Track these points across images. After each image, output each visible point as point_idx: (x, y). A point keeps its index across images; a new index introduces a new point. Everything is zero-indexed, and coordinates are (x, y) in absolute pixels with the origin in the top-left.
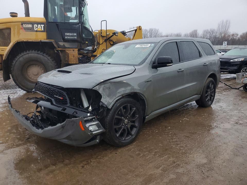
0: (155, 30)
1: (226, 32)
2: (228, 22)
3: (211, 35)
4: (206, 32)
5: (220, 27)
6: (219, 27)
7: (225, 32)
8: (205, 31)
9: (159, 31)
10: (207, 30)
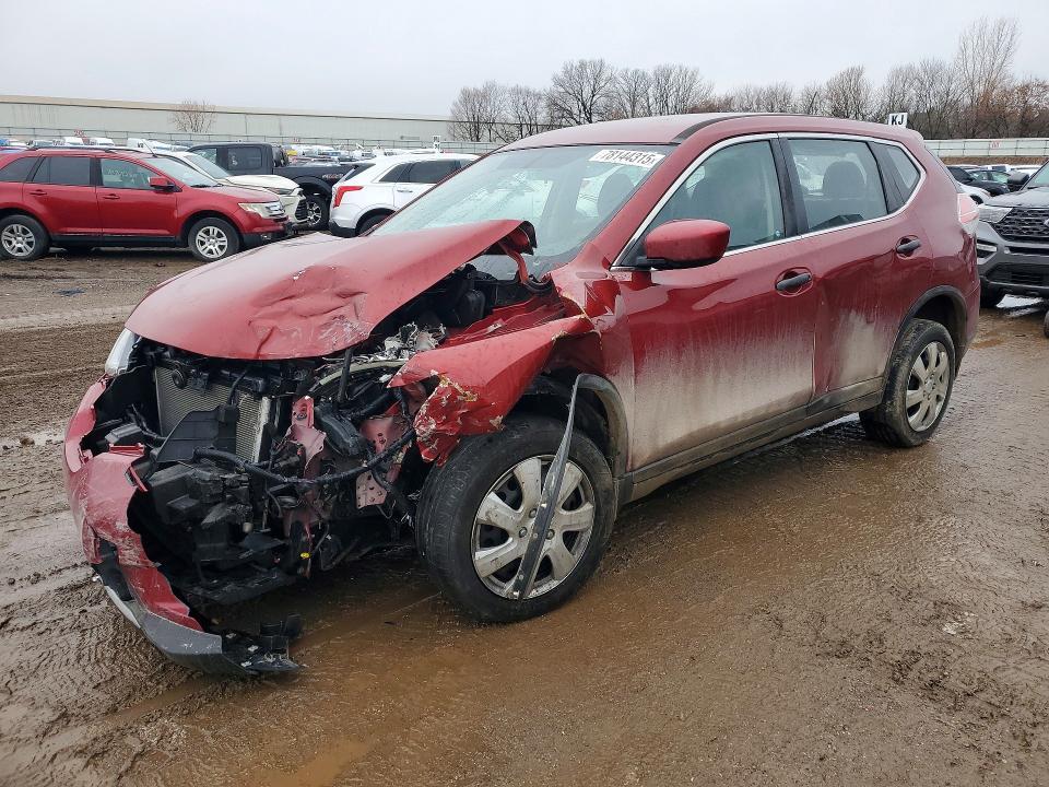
0: (683, 72)
1: (994, 76)
2: (1006, 29)
3: (924, 93)
4: (903, 76)
5: (969, 52)
6: (964, 51)
7: (991, 73)
8: (897, 73)
9: (698, 78)
10: (911, 68)
